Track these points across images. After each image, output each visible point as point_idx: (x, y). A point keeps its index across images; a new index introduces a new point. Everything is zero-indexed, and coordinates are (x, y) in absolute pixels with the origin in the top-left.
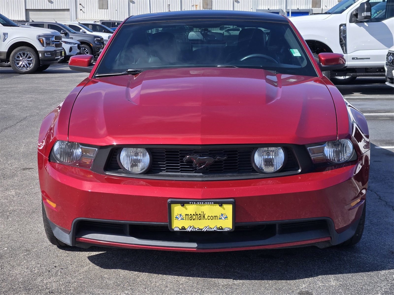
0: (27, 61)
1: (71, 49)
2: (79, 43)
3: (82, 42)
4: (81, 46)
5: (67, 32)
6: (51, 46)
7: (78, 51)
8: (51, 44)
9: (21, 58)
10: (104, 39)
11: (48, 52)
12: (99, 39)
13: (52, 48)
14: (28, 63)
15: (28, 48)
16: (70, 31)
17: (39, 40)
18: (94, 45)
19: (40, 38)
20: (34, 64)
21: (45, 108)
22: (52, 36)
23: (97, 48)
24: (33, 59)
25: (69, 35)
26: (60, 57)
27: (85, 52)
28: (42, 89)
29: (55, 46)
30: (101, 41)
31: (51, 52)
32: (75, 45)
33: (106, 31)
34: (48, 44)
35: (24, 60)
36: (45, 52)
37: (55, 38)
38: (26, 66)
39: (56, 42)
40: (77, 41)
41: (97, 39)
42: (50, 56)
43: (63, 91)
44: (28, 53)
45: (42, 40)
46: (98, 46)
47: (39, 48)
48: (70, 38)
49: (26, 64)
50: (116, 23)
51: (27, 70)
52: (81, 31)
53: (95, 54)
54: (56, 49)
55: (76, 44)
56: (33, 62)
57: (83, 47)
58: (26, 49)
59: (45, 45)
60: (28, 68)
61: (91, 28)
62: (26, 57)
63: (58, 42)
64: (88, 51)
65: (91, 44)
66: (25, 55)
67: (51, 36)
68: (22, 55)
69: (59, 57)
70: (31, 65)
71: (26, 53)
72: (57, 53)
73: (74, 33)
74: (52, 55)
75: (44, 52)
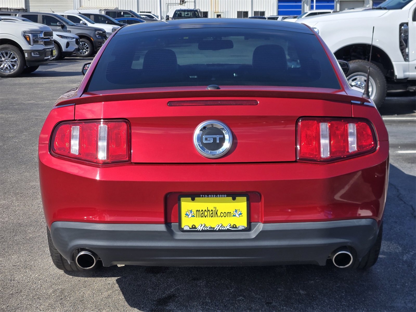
0: (11, 63)
1: (68, 45)
2: (77, 37)
3: (81, 36)
4: (80, 40)
5: (64, 24)
6: (40, 44)
7: (76, 46)
8: (39, 42)
9: (3, 59)
10: (106, 32)
11: (36, 51)
12: (101, 32)
13: (40, 47)
14: (12, 65)
15: (12, 47)
16: (67, 23)
17: (25, 37)
18: (95, 39)
19: (26, 34)
20: (18, 66)
21: (13, 137)
22: (41, 32)
23: (98, 42)
24: (17, 60)
25: (66, 28)
26: (51, 57)
27: (85, 47)
28: (19, 104)
29: (45, 44)
30: (103, 35)
31: (39, 51)
32: (73, 40)
33: (110, 22)
34: (36, 42)
35: (6, 61)
36: (32, 52)
37: (44, 35)
38: (9, 68)
39: (45, 39)
40: (75, 34)
41: (98, 32)
42: (38, 56)
43: (45, 107)
44: (12, 52)
45: (28, 37)
46: (99, 40)
47: (25, 46)
48: (68, 31)
49: (9, 66)
50: (122, 13)
51: (10, 73)
52: (81, 22)
53: (96, 49)
54: (46, 48)
55: (74, 38)
56: (18, 64)
57: (81, 42)
58: (9, 48)
59: (32, 43)
60: (12, 71)
61: (93, 19)
62: (9, 57)
63: (48, 38)
64: (88, 46)
65: (91, 38)
66: (8, 55)
67: (39, 32)
68: (5, 55)
69: (49, 57)
70: (15, 67)
71: (10, 52)
72: (46, 52)
73: (73, 25)
74: (40, 55)
75: (30, 52)
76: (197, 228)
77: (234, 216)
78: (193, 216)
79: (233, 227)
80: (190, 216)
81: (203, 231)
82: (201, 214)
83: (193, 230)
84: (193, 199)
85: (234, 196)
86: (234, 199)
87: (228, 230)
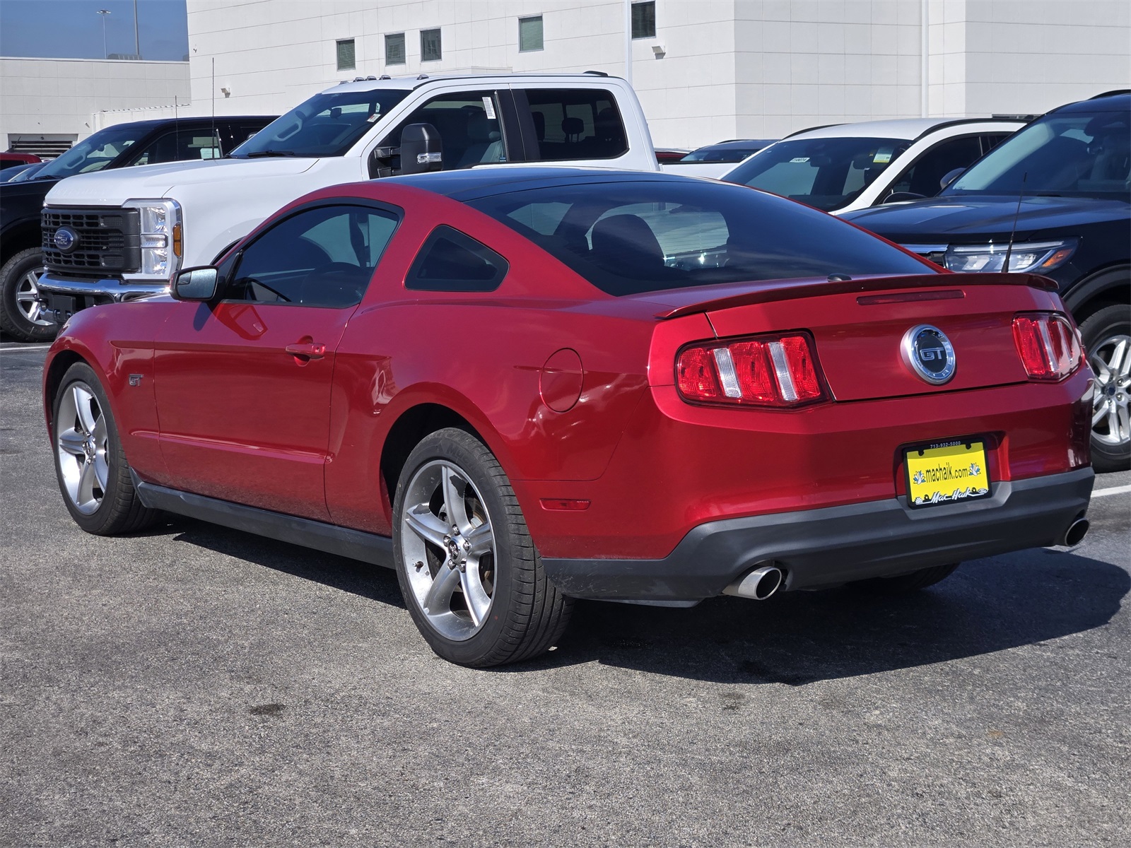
76: (930, 500)
77: (971, 474)
78: (923, 481)
79: (973, 493)
80: (920, 481)
81: (940, 503)
82: (933, 475)
83: (927, 504)
84: (921, 454)
85: (967, 441)
86: (968, 447)
87: (968, 498)
